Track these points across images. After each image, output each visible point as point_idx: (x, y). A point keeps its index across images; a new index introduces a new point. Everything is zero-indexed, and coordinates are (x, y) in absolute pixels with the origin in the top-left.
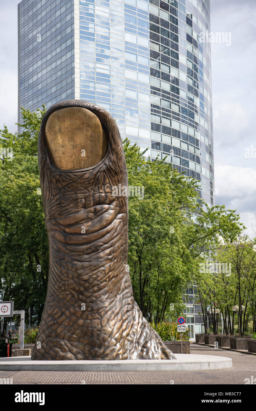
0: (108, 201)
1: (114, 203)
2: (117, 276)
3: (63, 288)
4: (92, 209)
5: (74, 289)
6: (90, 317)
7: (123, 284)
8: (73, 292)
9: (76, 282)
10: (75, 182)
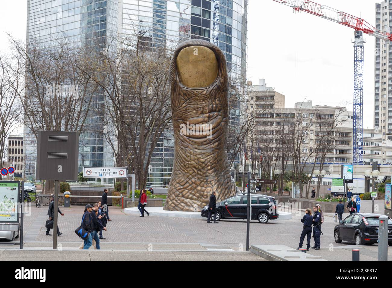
0: (217, 110)
1: (221, 111)
2: (222, 159)
3: (187, 167)
4: (207, 115)
5: (195, 167)
6: (205, 186)
7: (225, 165)
8: (194, 169)
9: (196, 163)
10: (197, 96)
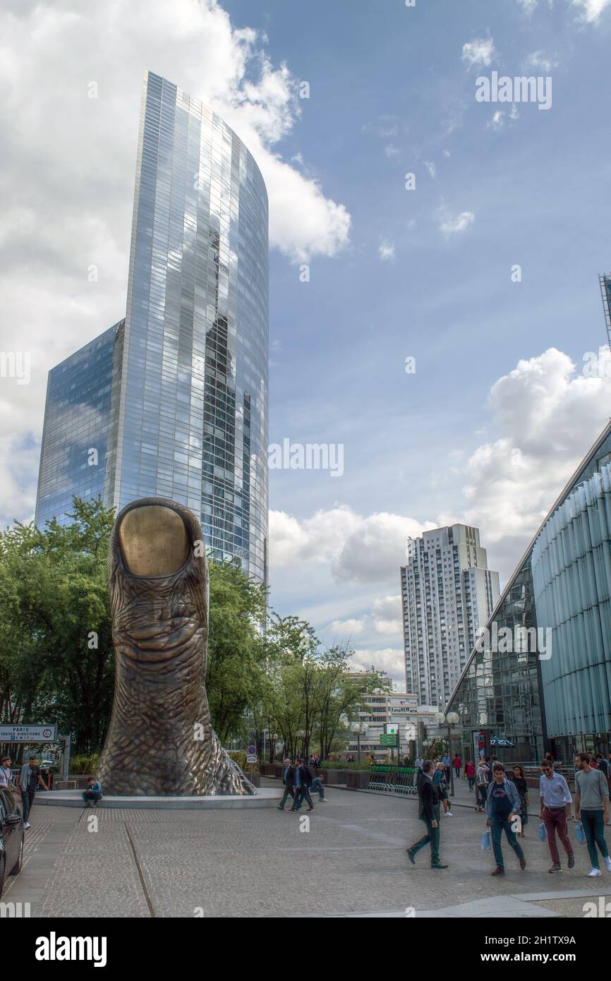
0: (187, 613)
1: (195, 616)
2: (195, 700)
3: (133, 713)
4: (170, 622)
5: (145, 714)
6: (163, 747)
7: (201, 709)
8: (145, 718)
9: (148, 706)
10: (152, 590)
